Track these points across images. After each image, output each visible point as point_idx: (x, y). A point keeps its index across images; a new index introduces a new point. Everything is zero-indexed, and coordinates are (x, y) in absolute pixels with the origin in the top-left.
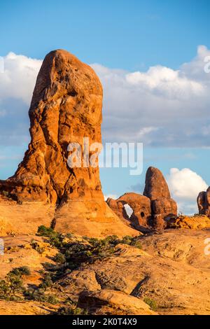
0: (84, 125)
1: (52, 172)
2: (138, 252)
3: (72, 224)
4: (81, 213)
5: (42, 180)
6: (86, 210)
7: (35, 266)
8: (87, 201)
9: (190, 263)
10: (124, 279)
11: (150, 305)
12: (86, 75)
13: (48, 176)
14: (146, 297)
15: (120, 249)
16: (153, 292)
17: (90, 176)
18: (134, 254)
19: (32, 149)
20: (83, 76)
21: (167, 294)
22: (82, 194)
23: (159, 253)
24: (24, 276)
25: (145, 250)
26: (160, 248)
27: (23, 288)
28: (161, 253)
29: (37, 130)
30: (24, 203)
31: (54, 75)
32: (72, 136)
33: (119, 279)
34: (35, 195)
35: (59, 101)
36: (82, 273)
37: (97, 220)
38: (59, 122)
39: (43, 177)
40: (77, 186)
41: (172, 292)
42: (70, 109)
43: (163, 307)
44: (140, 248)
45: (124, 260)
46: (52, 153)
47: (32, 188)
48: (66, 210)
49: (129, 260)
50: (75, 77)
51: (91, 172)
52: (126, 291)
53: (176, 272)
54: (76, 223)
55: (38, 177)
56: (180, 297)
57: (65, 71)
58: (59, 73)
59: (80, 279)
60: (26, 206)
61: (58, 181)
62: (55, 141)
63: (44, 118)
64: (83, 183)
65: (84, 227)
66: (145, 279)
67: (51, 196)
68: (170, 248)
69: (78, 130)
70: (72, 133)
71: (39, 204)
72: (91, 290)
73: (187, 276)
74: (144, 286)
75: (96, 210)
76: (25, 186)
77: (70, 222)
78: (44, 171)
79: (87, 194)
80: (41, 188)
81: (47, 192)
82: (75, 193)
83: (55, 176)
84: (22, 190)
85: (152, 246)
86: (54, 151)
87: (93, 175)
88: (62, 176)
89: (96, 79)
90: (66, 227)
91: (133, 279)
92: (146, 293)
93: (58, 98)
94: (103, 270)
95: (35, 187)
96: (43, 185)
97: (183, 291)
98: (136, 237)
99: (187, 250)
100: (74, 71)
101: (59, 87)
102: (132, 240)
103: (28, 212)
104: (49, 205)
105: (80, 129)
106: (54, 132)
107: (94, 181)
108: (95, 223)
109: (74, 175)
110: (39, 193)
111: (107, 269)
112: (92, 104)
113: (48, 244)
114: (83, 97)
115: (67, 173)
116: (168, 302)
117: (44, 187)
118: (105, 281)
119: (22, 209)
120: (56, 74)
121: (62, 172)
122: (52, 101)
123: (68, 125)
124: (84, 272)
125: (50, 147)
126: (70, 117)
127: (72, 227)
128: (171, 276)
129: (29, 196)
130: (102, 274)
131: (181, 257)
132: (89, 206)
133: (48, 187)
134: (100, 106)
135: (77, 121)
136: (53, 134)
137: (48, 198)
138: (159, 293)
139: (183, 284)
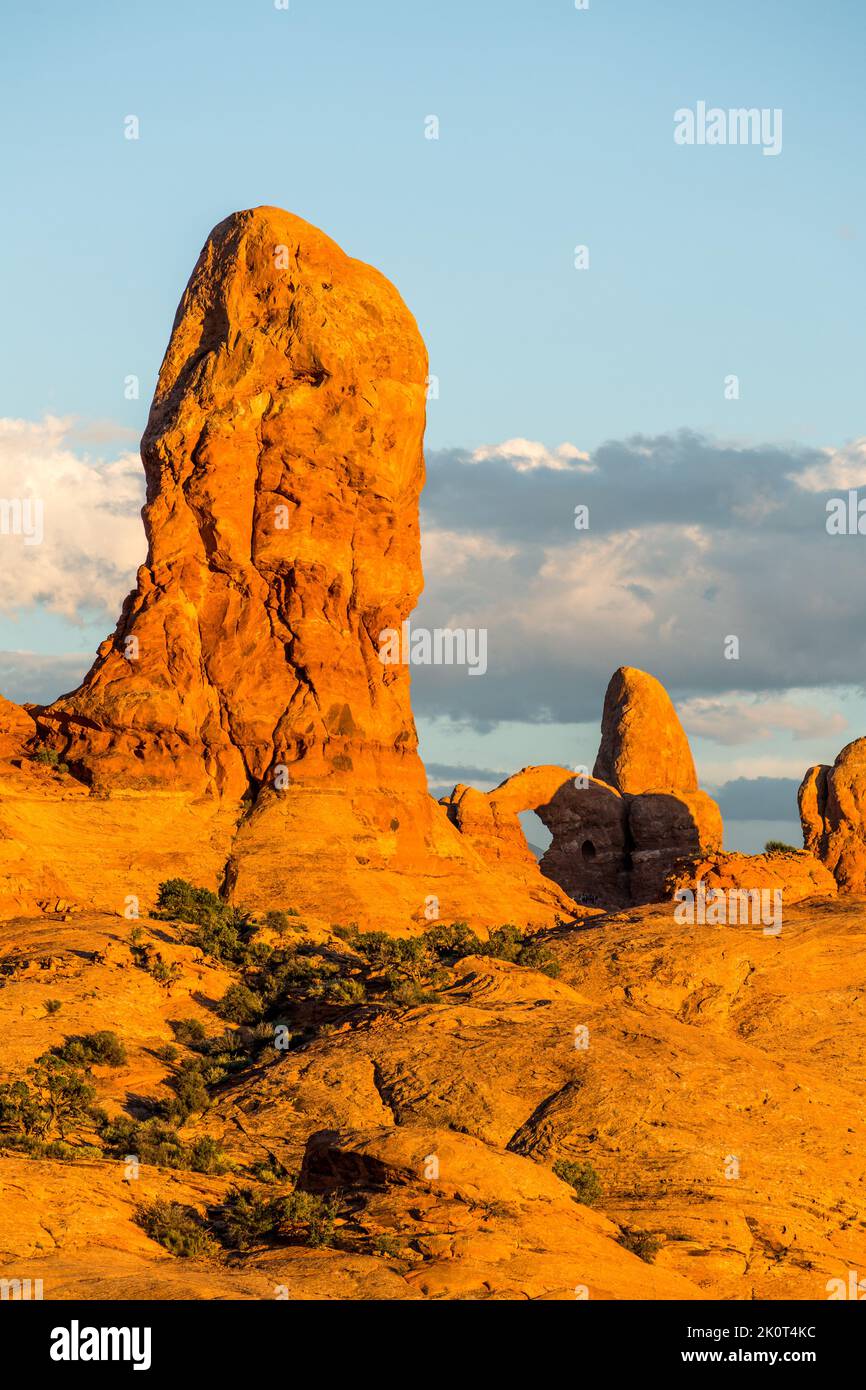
0: (352, 495)
1: (225, 676)
2: (541, 985)
3: (301, 879)
4: (335, 840)
5: (187, 709)
6: (358, 828)
7: (144, 1035)
8: (359, 791)
9: (744, 1031)
10: (483, 1088)
11: (579, 1184)
12: (363, 304)
13: (212, 693)
14: (565, 1156)
15: (472, 977)
16: (592, 1138)
17: (373, 693)
18: (525, 994)
19: (149, 586)
20: (355, 309)
21: (644, 1145)
22: (342, 763)
23: (627, 992)
24: (101, 1071)
25: (573, 983)
26: (633, 975)
27: (97, 1115)
28: (636, 992)
29: (173, 513)
30: (117, 793)
31: (241, 305)
32: (308, 541)
33: (462, 1089)
34: (161, 766)
35: (260, 404)
36: (324, 1064)
37: (397, 865)
38: (258, 484)
39: (190, 697)
40: (322, 733)
41: (664, 1140)
42: (297, 436)
43: (628, 1196)
44: (552, 972)
45: (483, 1018)
46: (226, 604)
47: (148, 737)
48: (278, 824)
49: (506, 1015)
50: (321, 313)
51: (377, 680)
52: (491, 1134)
53: (684, 1065)
54: (314, 876)
55: (172, 696)
56: (695, 1158)
57: (285, 290)
58: (264, 295)
59: (313, 1085)
60: (127, 808)
61: (246, 714)
62: (242, 557)
63: (200, 468)
64: (343, 721)
65: (347, 892)
66: (566, 1089)
67: (221, 770)
68: (672, 976)
69: (330, 516)
70: (307, 528)
71: (176, 800)
72: (356, 1125)
73: (726, 1079)
74: (559, 1117)
75: (395, 825)
76: (123, 730)
77: (292, 870)
78: (197, 673)
79: (362, 764)
80: (184, 737)
81: (205, 755)
82: (316, 761)
83: (240, 693)
84: (112, 744)
85: (600, 965)
86: (235, 596)
87: (383, 693)
88: (265, 694)
89: (405, 321)
90: (278, 890)
91: (517, 1090)
92: (566, 1141)
93: (258, 391)
94: (404, 1055)
95: (158, 736)
96: (191, 724)
97: (708, 1135)
98: (542, 933)
99: (734, 982)
100: (318, 291)
101: (259, 350)
102: (526, 942)
103: (132, 828)
104: (214, 806)
105: (339, 515)
106: (235, 521)
107: (386, 716)
108: (388, 877)
109: (312, 689)
110: (175, 758)
111: (418, 1048)
112: (386, 416)
113: (197, 952)
114: (353, 388)
115: (283, 681)
116: (647, 1177)
117: (195, 736)
118: (409, 1094)
119: (108, 818)
120: (250, 298)
121: (266, 675)
122: (230, 406)
123: (291, 497)
124: (329, 1061)
125: (221, 579)
126: (299, 467)
127: (300, 892)
128: (661, 1080)
129: (138, 769)
130: (400, 1068)
131: (709, 1011)
132: (370, 811)
133: (211, 733)
134: (417, 425)
135: (327, 480)
136: (233, 530)
137: (210, 780)
138: (614, 1143)
139: (708, 1109)
